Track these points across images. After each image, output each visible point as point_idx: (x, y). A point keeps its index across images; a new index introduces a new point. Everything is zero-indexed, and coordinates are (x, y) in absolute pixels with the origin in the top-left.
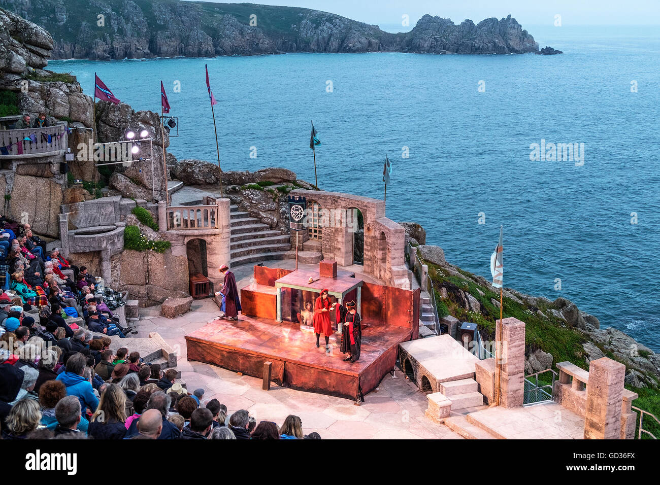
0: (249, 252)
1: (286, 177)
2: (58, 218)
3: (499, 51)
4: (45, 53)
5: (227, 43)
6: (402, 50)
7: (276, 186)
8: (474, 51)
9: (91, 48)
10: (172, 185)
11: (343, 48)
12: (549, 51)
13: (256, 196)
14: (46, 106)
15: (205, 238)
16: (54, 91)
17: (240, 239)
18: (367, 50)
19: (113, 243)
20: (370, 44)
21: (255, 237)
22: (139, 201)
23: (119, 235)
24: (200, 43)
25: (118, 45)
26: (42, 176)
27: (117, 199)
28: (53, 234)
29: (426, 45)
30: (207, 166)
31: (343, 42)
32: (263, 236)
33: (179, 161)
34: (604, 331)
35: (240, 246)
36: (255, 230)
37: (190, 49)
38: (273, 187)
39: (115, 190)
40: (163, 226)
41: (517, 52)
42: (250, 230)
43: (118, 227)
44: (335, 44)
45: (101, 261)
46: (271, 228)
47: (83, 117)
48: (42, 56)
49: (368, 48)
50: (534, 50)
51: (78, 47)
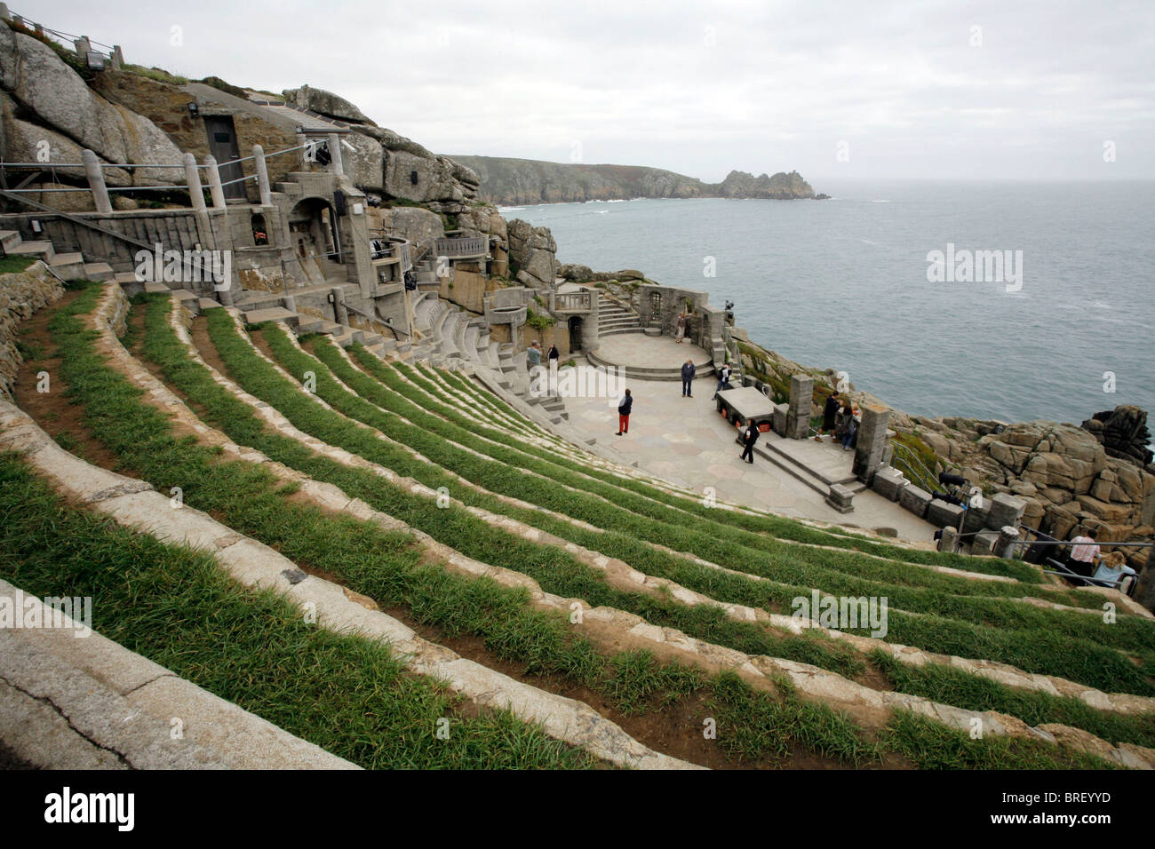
0: (611, 328)
1: (637, 276)
2: (483, 300)
3: (784, 197)
4: (474, 188)
5: (593, 192)
6: (715, 196)
7: (631, 282)
8: (767, 196)
9: (503, 198)
10: (558, 281)
11: (674, 195)
12: (822, 197)
13: (617, 289)
14: (475, 223)
15: (581, 316)
16: (481, 213)
17: (604, 318)
18: (691, 197)
19: (519, 318)
20: (693, 192)
21: (615, 317)
22: (536, 289)
23: (523, 313)
24: (575, 193)
25: (521, 196)
26: (472, 272)
27: (523, 287)
28: (480, 311)
29: (733, 192)
30: (582, 268)
31: (673, 190)
32: (621, 317)
33: (563, 265)
34: (859, 393)
35: (604, 323)
36: (615, 312)
37: (568, 196)
38: (628, 283)
39: (520, 282)
40: (553, 307)
41: (798, 197)
42: (611, 312)
43: (522, 307)
44: (668, 192)
45: (511, 329)
46: (626, 311)
47: (499, 232)
48: (473, 190)
49: (691, 195)
50: (812, 196)
51: (495, 196)
